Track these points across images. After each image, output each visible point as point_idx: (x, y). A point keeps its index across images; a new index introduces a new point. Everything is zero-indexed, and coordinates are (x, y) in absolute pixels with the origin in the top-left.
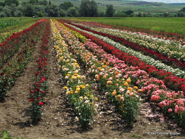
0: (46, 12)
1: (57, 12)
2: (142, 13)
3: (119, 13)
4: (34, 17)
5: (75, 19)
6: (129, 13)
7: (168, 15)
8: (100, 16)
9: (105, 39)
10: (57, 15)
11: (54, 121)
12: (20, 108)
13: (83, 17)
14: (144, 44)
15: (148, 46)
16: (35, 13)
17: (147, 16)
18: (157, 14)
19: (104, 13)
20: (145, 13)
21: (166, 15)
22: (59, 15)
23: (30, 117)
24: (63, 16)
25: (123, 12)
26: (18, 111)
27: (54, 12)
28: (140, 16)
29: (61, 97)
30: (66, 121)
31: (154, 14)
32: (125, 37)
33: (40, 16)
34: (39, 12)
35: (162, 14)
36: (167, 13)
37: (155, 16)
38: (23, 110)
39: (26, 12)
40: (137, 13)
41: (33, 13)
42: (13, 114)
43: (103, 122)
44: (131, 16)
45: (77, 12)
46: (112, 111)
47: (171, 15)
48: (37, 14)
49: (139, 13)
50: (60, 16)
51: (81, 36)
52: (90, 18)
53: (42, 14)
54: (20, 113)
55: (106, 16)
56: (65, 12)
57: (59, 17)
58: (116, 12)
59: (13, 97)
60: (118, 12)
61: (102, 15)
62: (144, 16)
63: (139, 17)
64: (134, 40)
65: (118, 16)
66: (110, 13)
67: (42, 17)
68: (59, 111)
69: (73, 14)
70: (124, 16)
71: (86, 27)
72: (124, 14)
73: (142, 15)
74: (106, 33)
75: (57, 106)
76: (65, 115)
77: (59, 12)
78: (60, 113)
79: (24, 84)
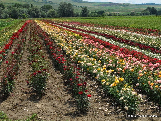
0: (29, 14)
1: (39, 13)
2: (113, 13)
3: (92, 14)
4: (19, 18)
5: (57, 20)
6: (101, 13)
7: (135, 14)
8: (76, 16)
9: (96, 36)
10: (39, 16)
11: (100, 111)
12: (62, 100)
13: (62, 17)
14: (134, 40)
15: (138, 41)
16: (19, 15)
17: (117, 16)
18: (125, 14)
19: (80, 14)
20: (115, 13)
21: (133, 14)
22: (40, 17)
23: (76, 108)
24: (44, 17)
25: (95, 12)
26: (62, 103)
27: (36, 14)
28: (110, 15)
29: (92, 88)
30: (110, 110)
31: (123, 13)
32: (113, 34)
33: (24, 17)
34: (23, 14)
35: (129, 13)
36: (134, 12)
37: (123, 15)
38: (66, 102)
39: (12, 14)
40: (108, 13)
41: (17, 15)
42: (58, 106)
43: (144, 110)
44: (103, 16)
45: (56, 13)
46: (145, 100)
47: (137, 14)
48: (21, 16)
49: (109, 13)
50: (42, 17)
51: (74, 34)
52: (67, 18)
53: (26, 16)
54: (64, 105)
55: (81, 16)
56: (46, 14)
57: (40, 18)
58: (90, 13)
59: (50, 90)
60: (92, 12)
61: (77, 16)
62: (114, 15)
63: (110, 17)
64: (123, 37)
65: (91, 16)
66: (85, 13)
67: (25, 18)
68: (99, 102)
69: (53, 15)
70: (97, 16)
71: (71, 26)
72: (97, 14)
73: (112, 15)
74: (93, 31)
75: (94, 97)
76: (107, 105)
77: (40, 13)
78: (100, 103)
79: (51, 78)
